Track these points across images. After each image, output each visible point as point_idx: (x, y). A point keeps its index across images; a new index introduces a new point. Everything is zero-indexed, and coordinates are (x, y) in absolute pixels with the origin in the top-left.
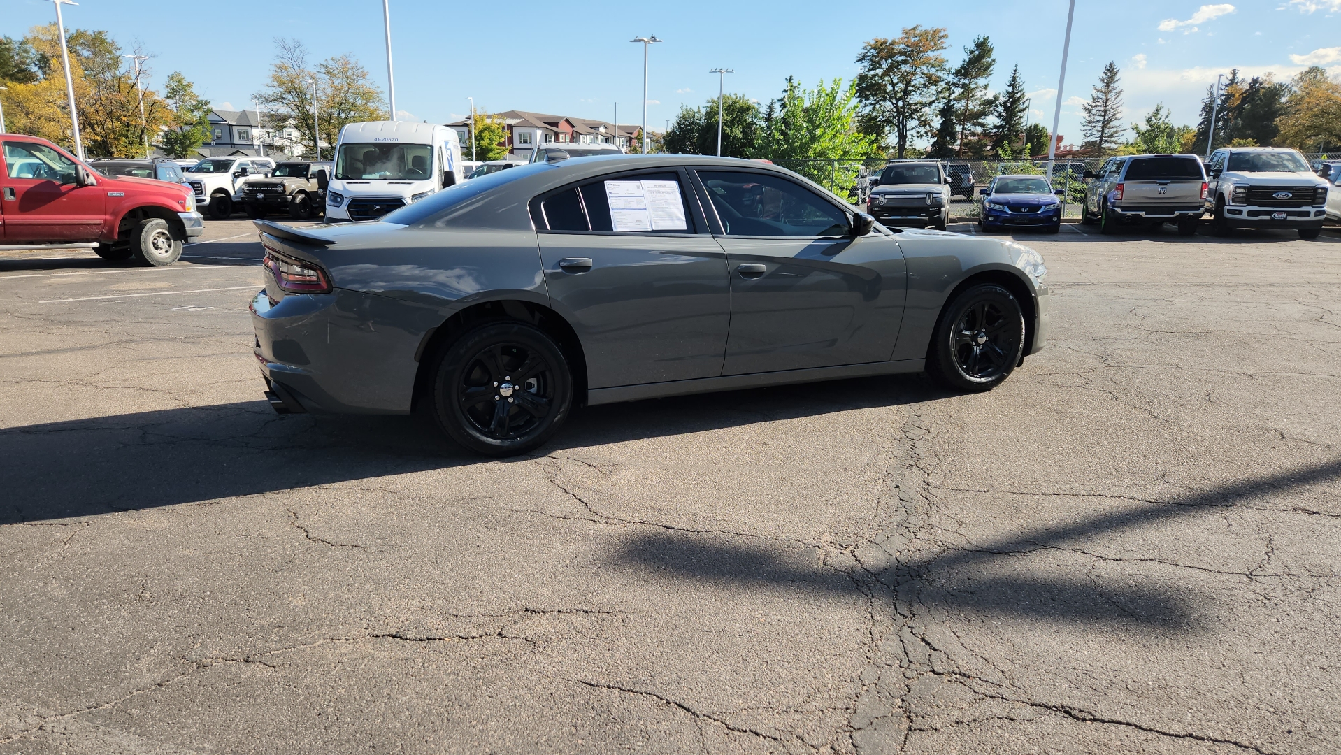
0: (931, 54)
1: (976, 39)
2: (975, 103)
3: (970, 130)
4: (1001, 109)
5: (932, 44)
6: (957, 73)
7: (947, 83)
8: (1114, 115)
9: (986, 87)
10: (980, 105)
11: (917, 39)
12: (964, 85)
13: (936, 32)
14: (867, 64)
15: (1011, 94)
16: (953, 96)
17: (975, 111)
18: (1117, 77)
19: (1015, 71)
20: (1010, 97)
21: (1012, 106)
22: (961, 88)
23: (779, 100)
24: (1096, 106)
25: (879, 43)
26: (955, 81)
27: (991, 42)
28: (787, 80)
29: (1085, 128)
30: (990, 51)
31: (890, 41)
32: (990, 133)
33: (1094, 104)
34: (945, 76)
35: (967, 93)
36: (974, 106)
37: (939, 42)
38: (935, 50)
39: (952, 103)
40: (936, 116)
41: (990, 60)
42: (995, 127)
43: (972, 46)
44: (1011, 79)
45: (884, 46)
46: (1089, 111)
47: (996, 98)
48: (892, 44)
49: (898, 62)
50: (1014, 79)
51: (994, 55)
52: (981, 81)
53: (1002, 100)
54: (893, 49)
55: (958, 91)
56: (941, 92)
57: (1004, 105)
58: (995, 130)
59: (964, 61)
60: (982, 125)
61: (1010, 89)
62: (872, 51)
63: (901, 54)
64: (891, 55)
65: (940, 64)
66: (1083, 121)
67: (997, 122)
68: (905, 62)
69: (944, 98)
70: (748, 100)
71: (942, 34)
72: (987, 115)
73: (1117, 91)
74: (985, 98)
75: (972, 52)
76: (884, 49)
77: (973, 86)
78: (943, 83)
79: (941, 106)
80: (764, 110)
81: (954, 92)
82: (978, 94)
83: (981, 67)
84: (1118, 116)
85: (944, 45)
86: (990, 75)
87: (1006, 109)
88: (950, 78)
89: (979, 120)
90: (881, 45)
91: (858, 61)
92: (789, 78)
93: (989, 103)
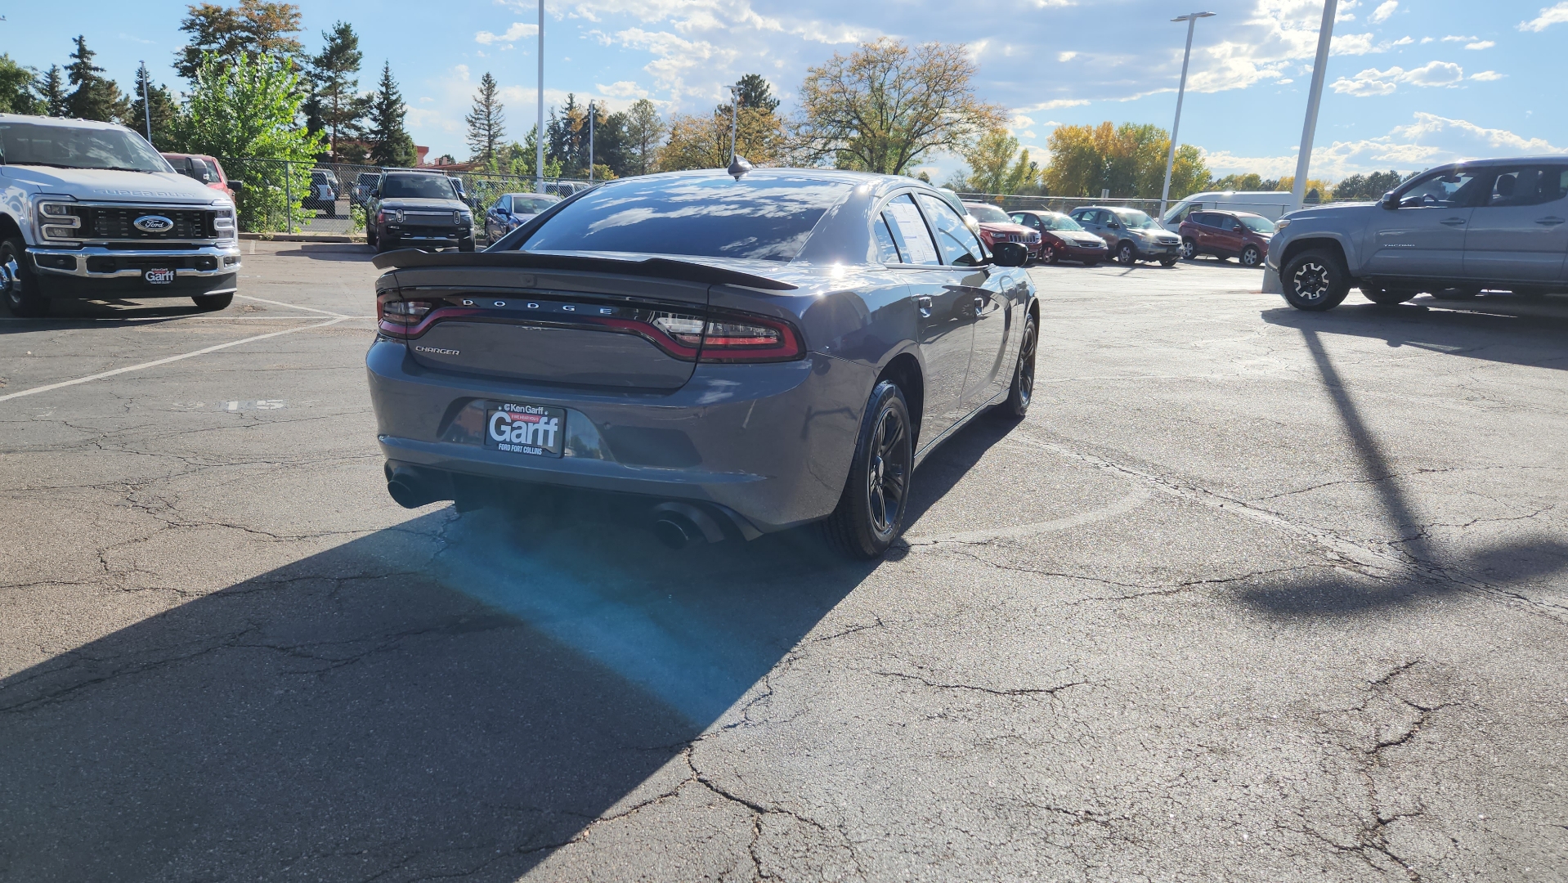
0: (283, 35)
1: (336, 25)
2: (344, 101)
3: (344, 133)
4: (376, 112)
5: (283, 22)
6: (318, 62)
7: (308, 73)
8: (499, 130)
9: (355, 83)
10: (350, 104)
11: (261, 13)
12: (330, 78)
13: (284, 8)
14: (197, 34)
15: (386, 96)
16: (317, 90)
17: (346, 110)
18: (496, 89)
19: (387, 68)
20: (385, 99)
21: (389, 110)
22: (325, 82)
23: (66, 68)
24: (478, 119)
25: (211, 11)
26: (317, 72)
27: (355, 31)
28: (75, 40)
29: (471, 142)
30: (355, 41)
31: (225, 10)
32: (367, 138)
33: (476, 117)
34: (304, 64)
35: (334, 88)
36: (344, 104)
37: (292, 21)
38: (289, 30)
39: (318, 98)
40: (298, 113)
41: (356, 52)
42: (372, 132)
43: (333, 34)
44: (383, 78)
45: (217, 14)
46: (473, 125)
47: (370, 99)
48: (229, 13)
49: (241, 38)
50: (387, 78)
51: (360, 47)
52: (349, 76)
53: (376, 101)
54: (231, 20)
55: (322, 85)
56: (301, 83)
57: (379, 106)
58: (373, 136)
59: (325, 49)
60: (357, 129)
61: (384, 89)
62: (202, 18)
63: (244, 29)
64: (230, 29)
65: (293, 47)
66: (469, 134)
67: (374, 126)
68: (251, 40)
69: (306, 91)
70: (13, 62)
71: (294, 12)
72: (362, 117)
73: (498, 104)
74: (356, 97)
75: (333, 40)
76: (217, 19)
77: (340, 81)
78: (303, 73)
79: (304, 101)
80: (41, 77)
81: (317, 86)
82: (349, 91)
83: (348, 59)
84: (502, 132)
85: (299, 27)
86: (358, 69)
87: (382, 112)
88: (311, 67)
89: (353, 122)
90: (213, 13)
91: (184, 29)
92: (78, 39)
93: (361, 102)
